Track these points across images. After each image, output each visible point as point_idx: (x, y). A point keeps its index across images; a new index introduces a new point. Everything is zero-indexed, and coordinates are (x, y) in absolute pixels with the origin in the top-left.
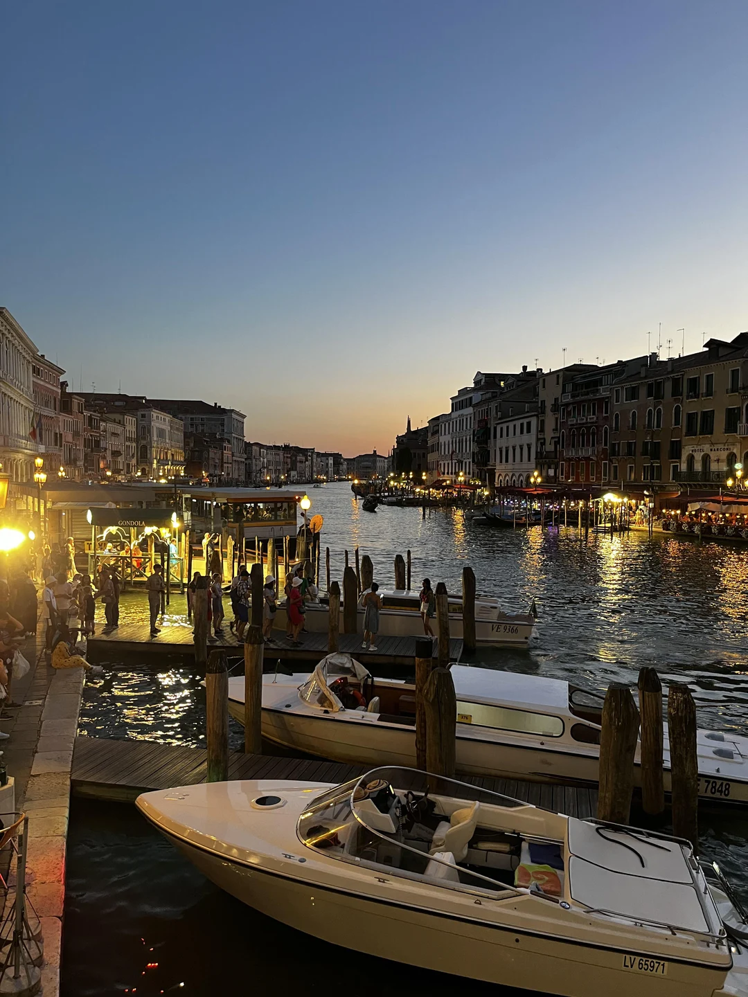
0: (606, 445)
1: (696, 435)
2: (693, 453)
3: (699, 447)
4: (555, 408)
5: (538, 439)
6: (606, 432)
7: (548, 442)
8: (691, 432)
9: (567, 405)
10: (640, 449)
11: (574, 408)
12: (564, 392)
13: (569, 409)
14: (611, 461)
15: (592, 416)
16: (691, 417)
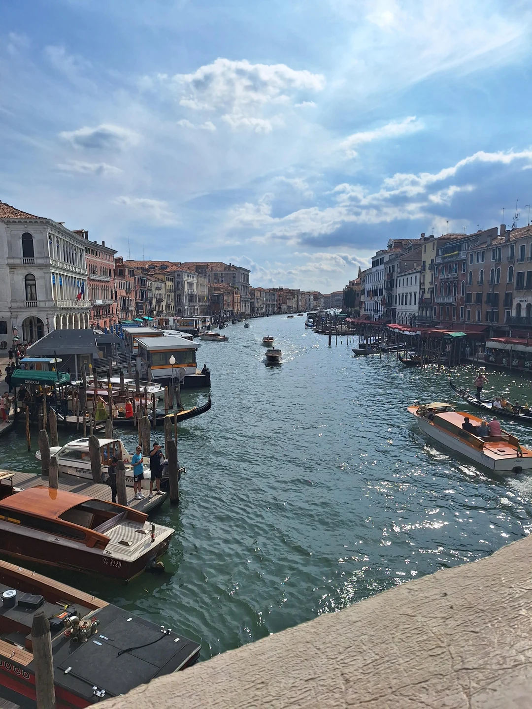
0: (463, 294)
1: (523, 289)
2: (521, 303)
3: (524, 299)
4: (432, 267)
5: (420, 289)
6: (463, 285)
7: (426, 291)
8: (520, 287)
9: (439, 264)
10: (484, 298)
11: (444, 266)
12: (437, 255)
13: (440, 268)
14: (466, 306)
15: (454, 274)
16: (520, 275)
